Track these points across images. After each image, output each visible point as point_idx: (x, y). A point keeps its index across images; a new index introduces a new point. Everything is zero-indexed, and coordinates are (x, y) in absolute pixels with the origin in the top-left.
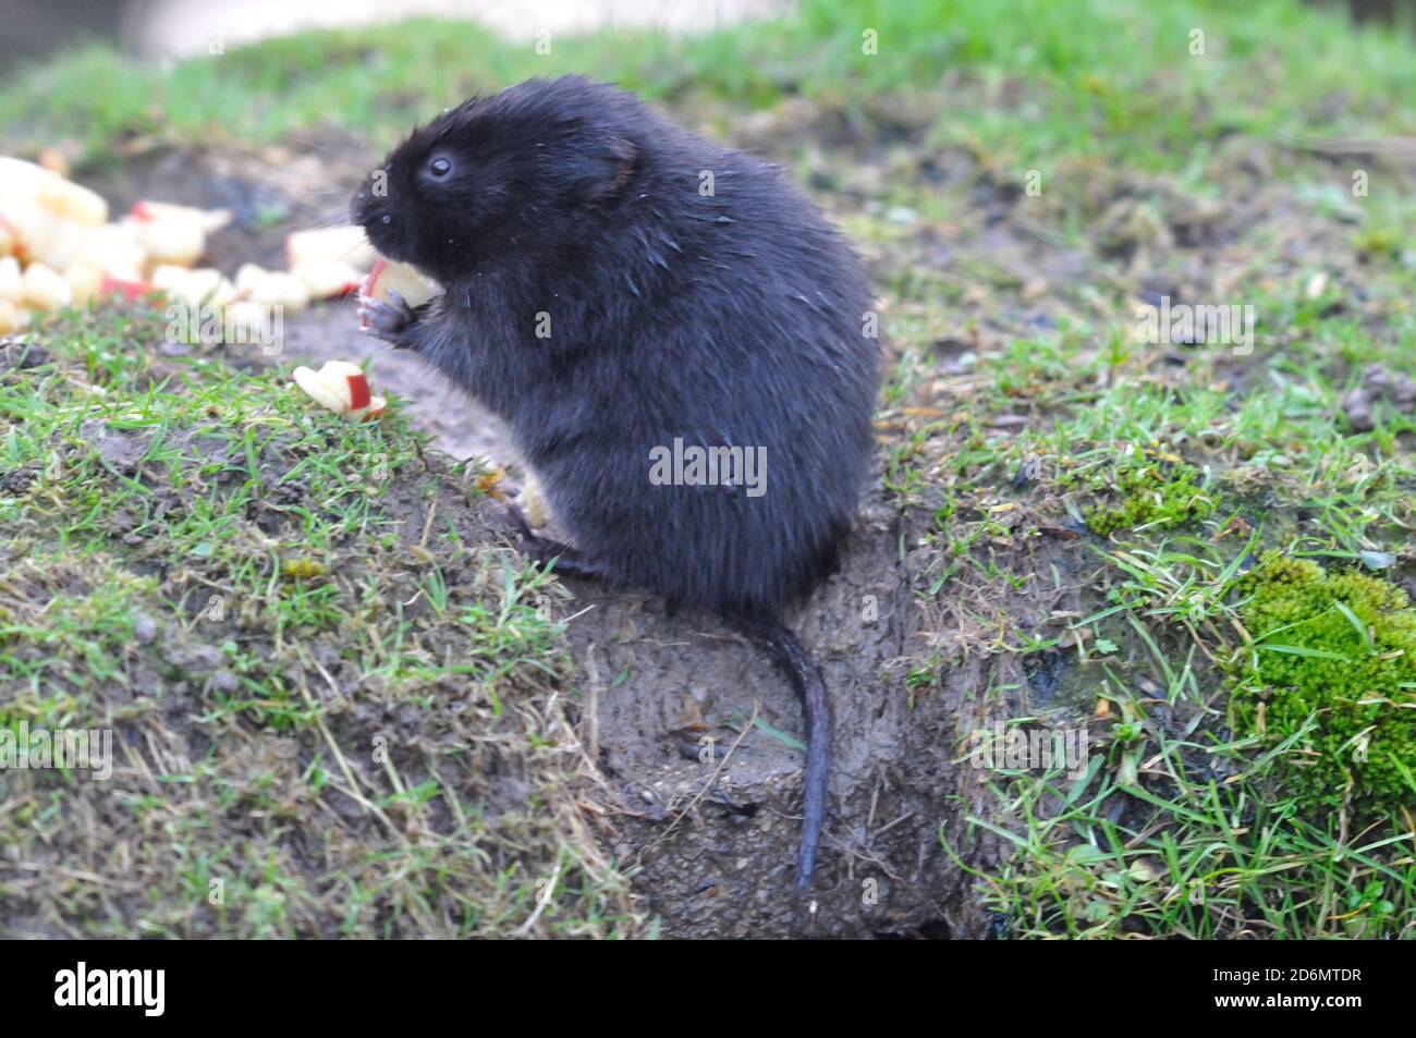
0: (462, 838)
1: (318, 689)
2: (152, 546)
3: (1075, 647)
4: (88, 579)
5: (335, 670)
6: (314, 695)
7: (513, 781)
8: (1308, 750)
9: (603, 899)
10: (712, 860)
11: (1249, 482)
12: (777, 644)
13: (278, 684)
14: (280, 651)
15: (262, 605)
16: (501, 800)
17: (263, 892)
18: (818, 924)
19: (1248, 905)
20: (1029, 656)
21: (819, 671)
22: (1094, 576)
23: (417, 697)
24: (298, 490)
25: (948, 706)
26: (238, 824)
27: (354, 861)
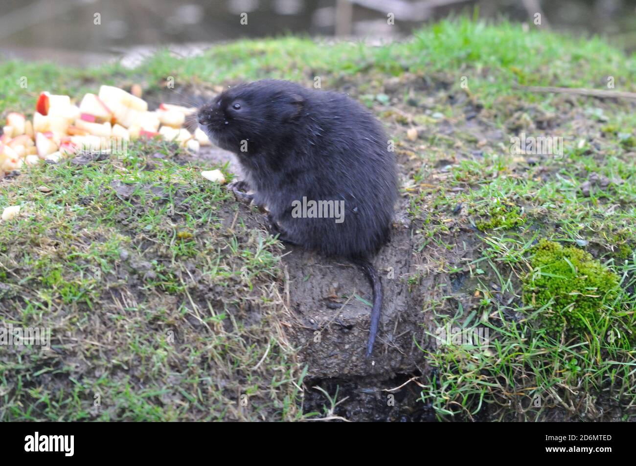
0: (236, 334)
1: (186, 278)
2: (131, 226)
3: (469, 271)
4: (106, 237)
5: (193, 272)
6: (185, 281)
7: (256, 314)
8: (551, 311)
9: (286, 357)
10: (336, 345)
11: (539, 213)
12: (366, 268)
13: (171, 276)
14: (173, 264)
15: (168, 248)
16: (251, 321)
17: (160, 351)
18: (375, 370)
19: (527, 366)
20: (452, 274)
21: (380, 278)
22: (478, 246)
23: (222, 283)
24: (187, 207)
25: (422, 292)
26: (153, 326)
27: (194, 341)
